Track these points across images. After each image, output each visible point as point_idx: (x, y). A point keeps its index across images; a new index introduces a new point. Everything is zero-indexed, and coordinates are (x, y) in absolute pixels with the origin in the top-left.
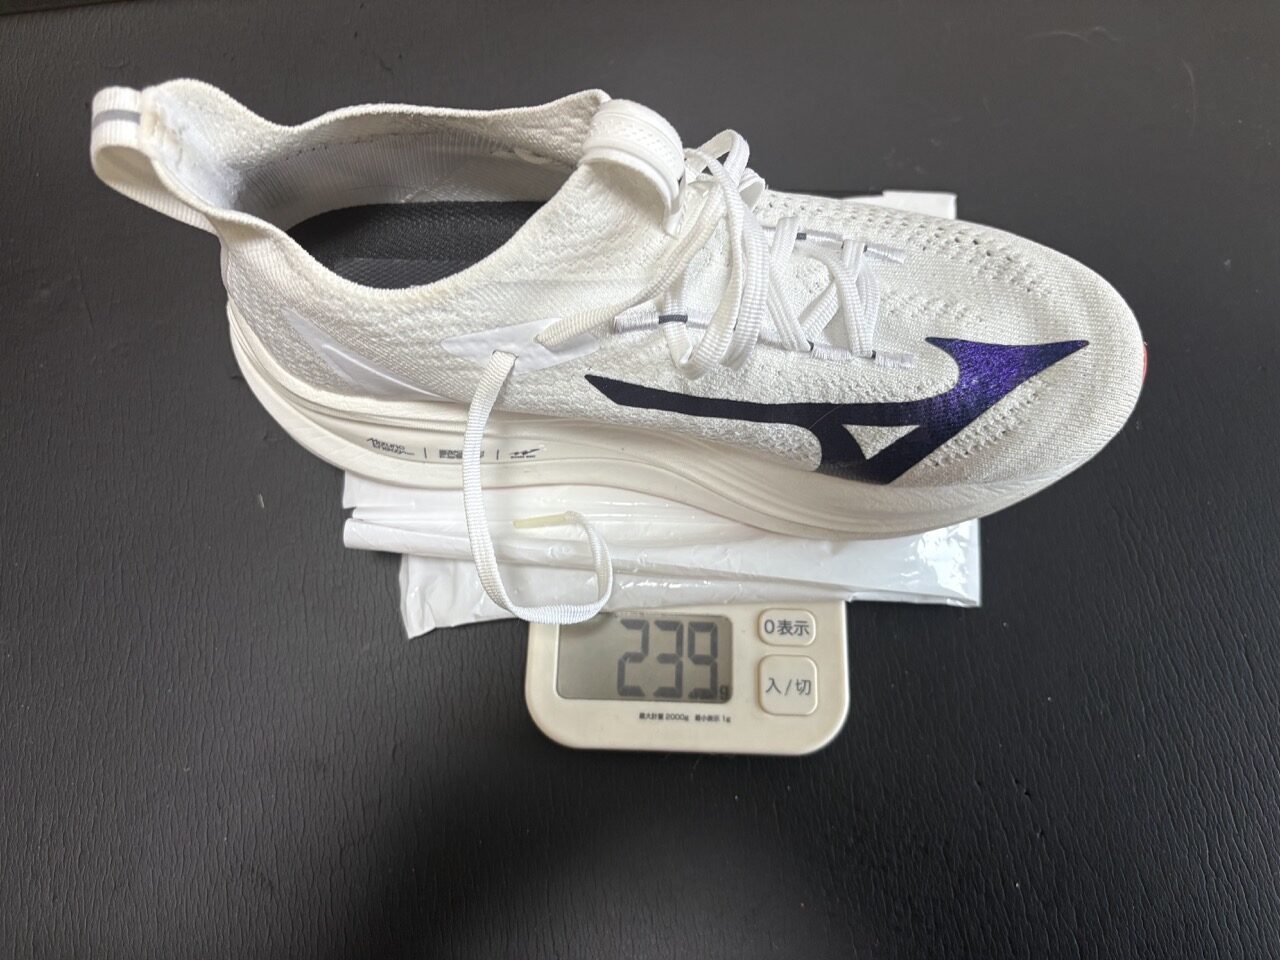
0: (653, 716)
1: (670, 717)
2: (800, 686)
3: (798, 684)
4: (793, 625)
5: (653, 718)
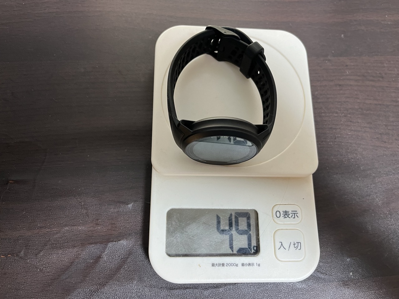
1: (228, 265)
2: (295, 245)
3: (294, 244)
4: (290, 213)
5: (219, 266)
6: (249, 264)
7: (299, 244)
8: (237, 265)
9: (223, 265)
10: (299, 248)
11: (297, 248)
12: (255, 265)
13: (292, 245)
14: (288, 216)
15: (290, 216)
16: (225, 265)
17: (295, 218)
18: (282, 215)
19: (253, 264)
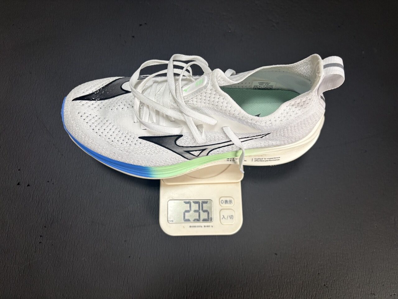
0: (193, 227)
1: (197, 226)
4: (228, 201)
6: (208, 226)
8: (202, 227)
9: (195, 227)
10: (232, 218)
12: (211, 226)
13: (229, 217)
15: (228, 203)
17: (230, 203)
18: (224, 202)
19: (209, 226)
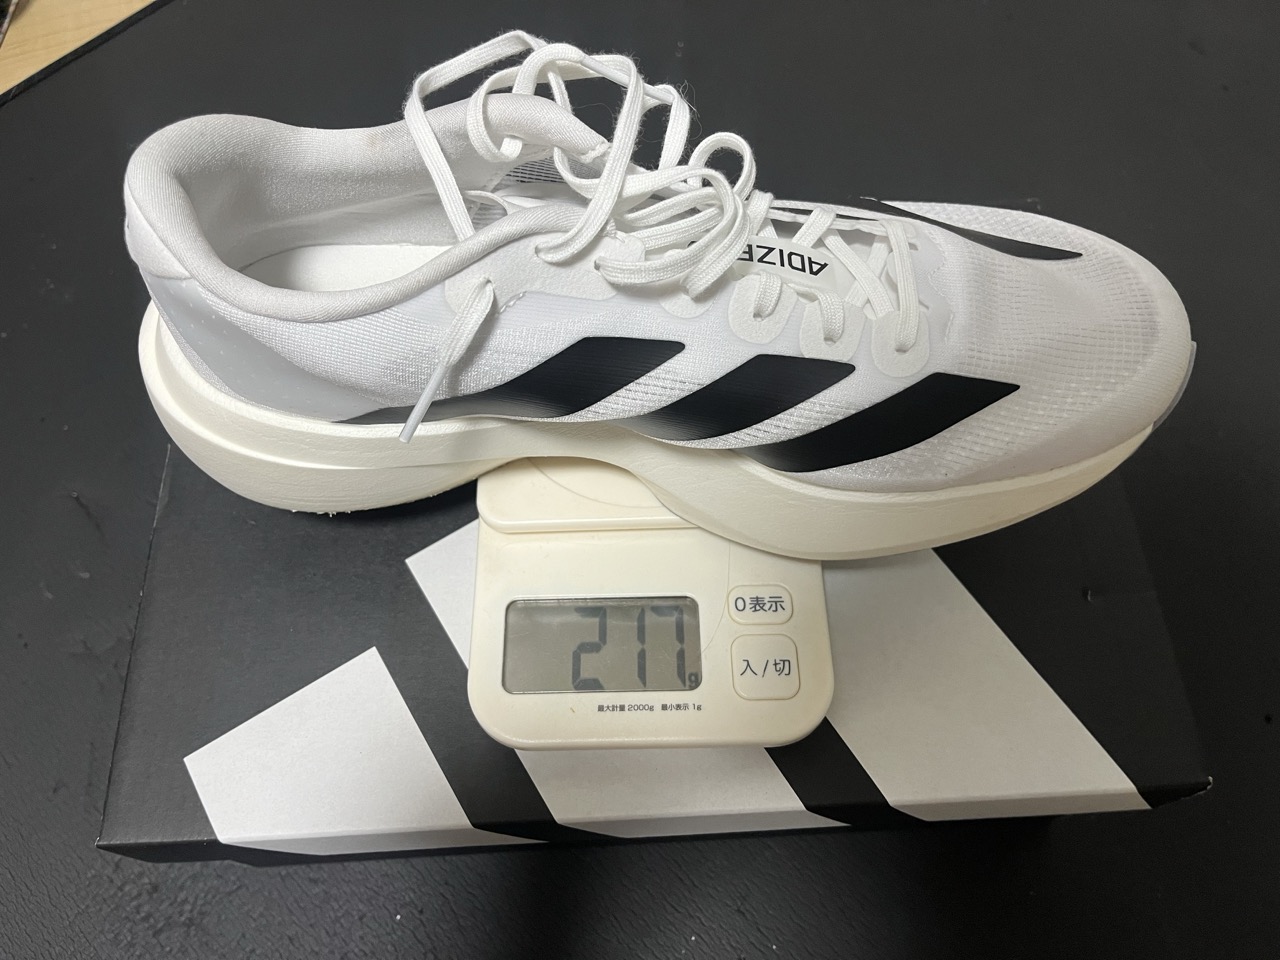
0: (613, 708)
1: (632, 707)
2: (778, 667)
3: (776, 664)
4: (766, 601)
5: (613, 710)
6: (678, 707)
7: (787, 664)
8: (651, 709)
9: (622, 708)
10: (786, 671)
11: (780, 672)
12: (691, 707)
13: (771, 666)
14: (762, 608)
15: (766, 607)
16: (626, 708)
17: (776, 611)
18: (748, 606)
19: (686, 707)
